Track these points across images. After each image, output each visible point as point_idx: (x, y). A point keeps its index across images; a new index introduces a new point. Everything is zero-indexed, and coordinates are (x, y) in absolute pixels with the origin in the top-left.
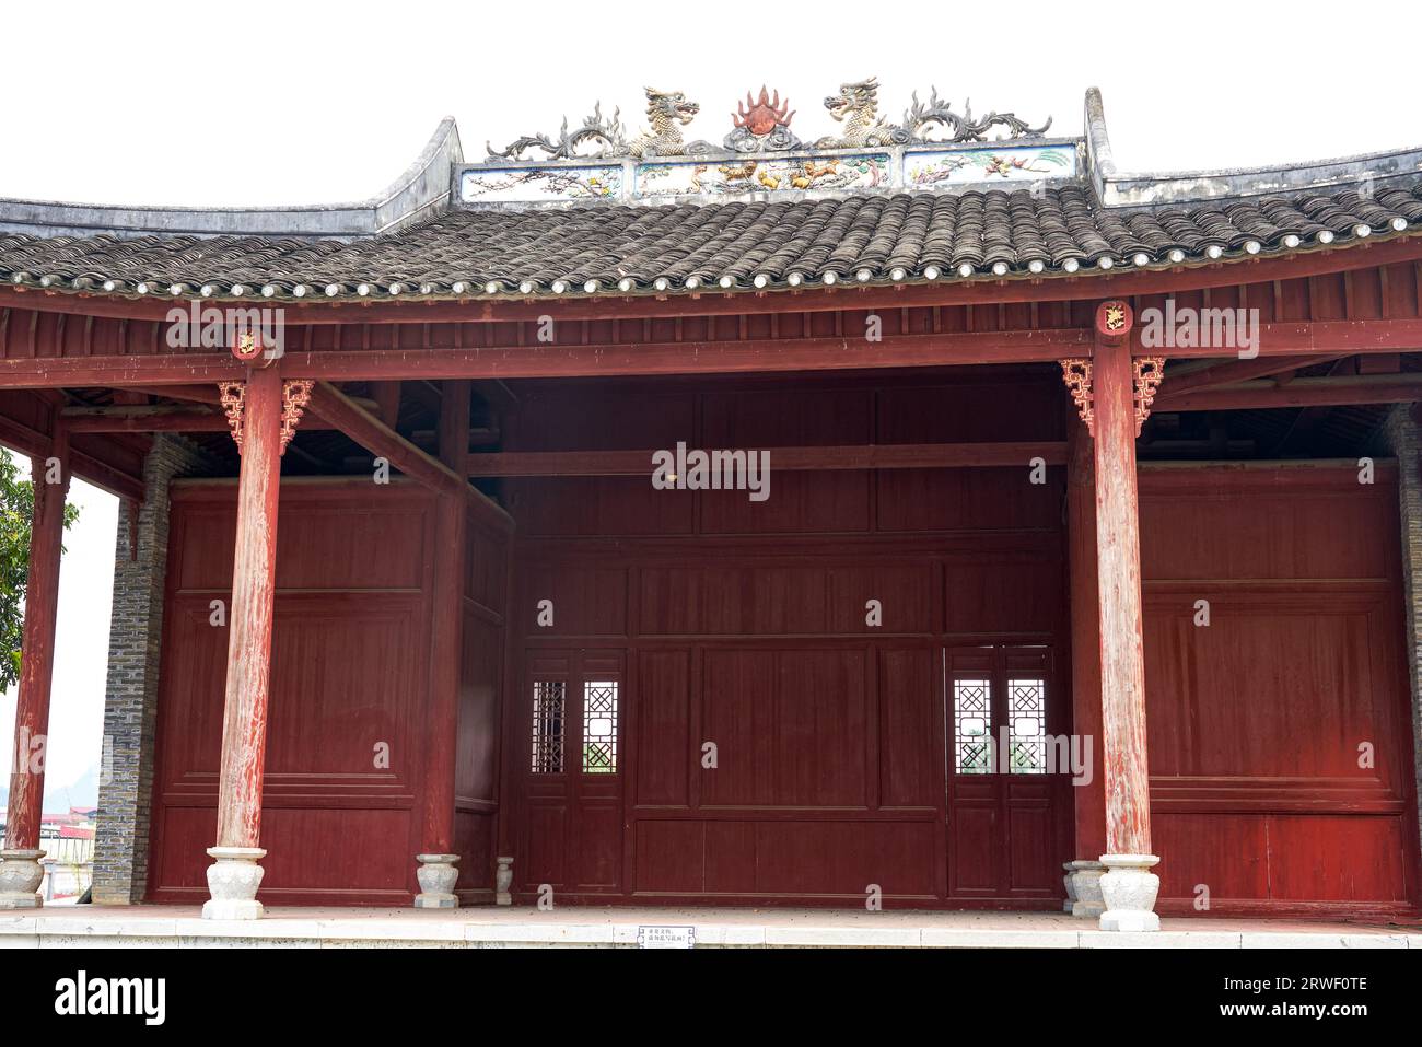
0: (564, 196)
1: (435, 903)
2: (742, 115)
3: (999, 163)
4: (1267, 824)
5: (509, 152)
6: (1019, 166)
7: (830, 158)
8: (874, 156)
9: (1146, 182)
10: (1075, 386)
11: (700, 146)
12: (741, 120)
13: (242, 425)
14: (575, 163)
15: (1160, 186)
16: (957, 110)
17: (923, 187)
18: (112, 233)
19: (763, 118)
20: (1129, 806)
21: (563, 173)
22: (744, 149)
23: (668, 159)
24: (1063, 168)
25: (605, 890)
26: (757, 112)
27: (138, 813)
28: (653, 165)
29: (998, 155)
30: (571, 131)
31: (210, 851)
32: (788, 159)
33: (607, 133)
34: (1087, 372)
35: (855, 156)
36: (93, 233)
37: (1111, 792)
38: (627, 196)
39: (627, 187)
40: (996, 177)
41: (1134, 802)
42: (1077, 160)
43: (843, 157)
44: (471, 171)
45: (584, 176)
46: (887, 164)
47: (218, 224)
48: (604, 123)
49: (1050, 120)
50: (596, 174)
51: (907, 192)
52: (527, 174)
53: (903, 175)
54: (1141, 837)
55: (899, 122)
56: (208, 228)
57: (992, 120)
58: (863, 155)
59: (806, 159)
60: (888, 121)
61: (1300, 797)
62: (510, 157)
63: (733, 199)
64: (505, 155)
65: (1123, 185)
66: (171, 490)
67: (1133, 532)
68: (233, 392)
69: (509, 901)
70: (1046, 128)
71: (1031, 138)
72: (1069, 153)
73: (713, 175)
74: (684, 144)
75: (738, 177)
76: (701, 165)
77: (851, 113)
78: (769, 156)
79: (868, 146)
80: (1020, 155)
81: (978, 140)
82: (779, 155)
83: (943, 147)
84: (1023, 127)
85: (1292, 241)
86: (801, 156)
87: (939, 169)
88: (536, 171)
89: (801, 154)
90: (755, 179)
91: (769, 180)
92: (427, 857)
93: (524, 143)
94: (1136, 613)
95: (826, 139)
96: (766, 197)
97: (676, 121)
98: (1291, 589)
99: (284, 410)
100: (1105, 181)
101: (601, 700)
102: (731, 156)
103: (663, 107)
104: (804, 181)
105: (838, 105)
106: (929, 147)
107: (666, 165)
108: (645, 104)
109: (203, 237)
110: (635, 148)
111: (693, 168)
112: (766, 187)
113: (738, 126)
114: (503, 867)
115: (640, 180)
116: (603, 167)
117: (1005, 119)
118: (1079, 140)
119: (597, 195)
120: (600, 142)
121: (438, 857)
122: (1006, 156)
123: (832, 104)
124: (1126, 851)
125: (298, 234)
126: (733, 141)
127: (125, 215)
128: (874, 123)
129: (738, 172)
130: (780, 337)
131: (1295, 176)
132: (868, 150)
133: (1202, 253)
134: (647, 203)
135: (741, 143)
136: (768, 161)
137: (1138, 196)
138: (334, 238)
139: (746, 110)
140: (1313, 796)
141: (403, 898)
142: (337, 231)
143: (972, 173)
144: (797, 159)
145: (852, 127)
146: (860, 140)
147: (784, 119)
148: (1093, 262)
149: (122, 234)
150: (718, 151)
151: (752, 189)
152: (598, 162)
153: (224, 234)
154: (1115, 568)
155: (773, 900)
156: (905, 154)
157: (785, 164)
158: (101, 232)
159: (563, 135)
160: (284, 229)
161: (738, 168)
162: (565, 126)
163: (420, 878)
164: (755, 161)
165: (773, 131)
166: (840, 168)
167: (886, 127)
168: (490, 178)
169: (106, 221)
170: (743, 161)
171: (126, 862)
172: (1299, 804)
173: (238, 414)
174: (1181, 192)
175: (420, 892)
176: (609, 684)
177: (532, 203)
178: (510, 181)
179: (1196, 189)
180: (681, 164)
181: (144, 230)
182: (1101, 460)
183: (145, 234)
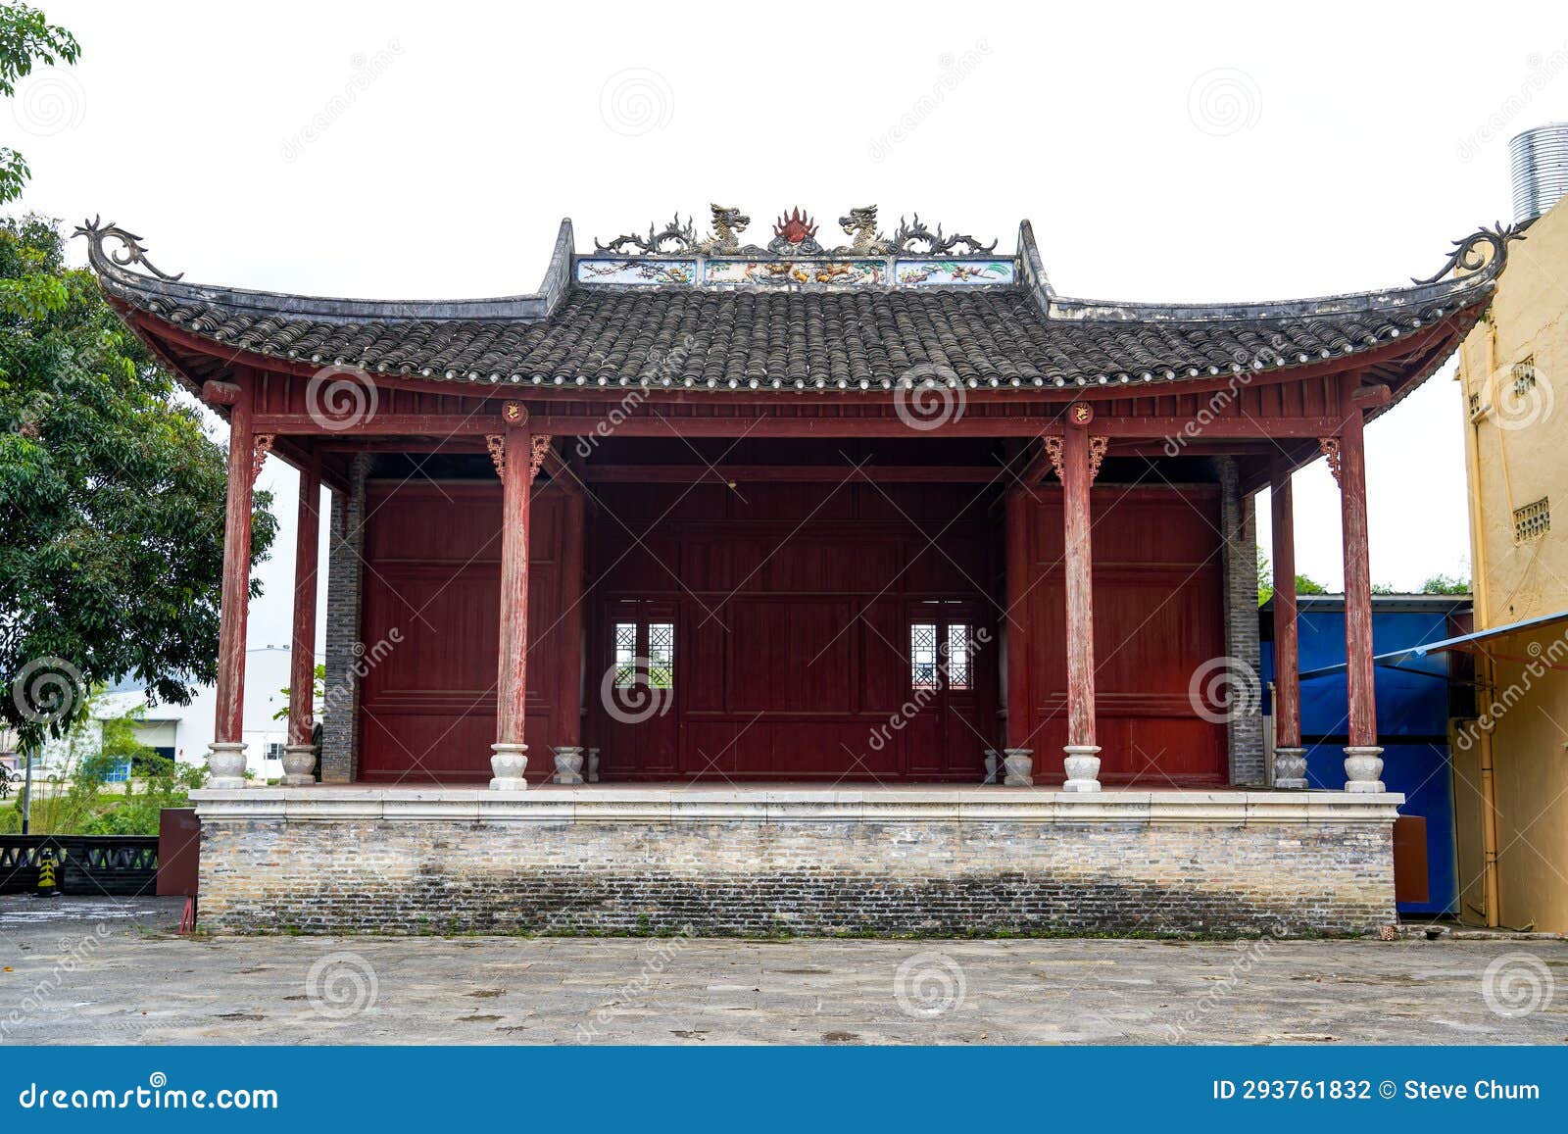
0: (653, 281)
1: (570, 781)
2: (780, 226)
3: (962, 271)
4: (1131, 725)
5: (612, 246)
6: (975, 274)
7: (844, 262)
8: (875, 262)
9: (1078, 305)
10: (1053, 453)
11: (752, 249)
12: (780, 231)
13: (504, 464)
14: (661, 257)
15: (1088, 310)
16: (932, 231)
17: (909, 286)
18: (382, 320)
19: (795, 230)
20: (1083, 716)
21: (653, 264)
22: (783, 253)
23: (729, 258)
24: (1005, 276)
25: (666, 771)
26: (792, 227)
27: (354, 719)
28: (718, 261)
29: (961, 265)
30: (656, 233)
31: (493, 746)
32: (814, 262)
33: (684, 236)
34: (1061, 445)
35: (861, 262)
36: (371, 320)
37: (1073, 708)
38: (699, 283)
39: (699, 276)
40: (959, 281)
41: (1086, 714)
42: (1014, 272)
43: (853, 262)
44: (585, 260)
45: (668, 267)
46: (884, 268)
47: (447, 312)
48: (681, 228)
49: (996, 242)
50: (677, 266)
51: (898, 288)
52: (625, 263)
53: (896, 276)
54: (1090, 735)
55: (892, 238)
56: (441, 315)
57: (956, 239)
58: (867, 261)
59: (827, 262)
60: (886, 236)
61: (1154, 706)
62: (612, 251)
63: (776, 289)
64: (609, 249)
65: (1063, 305)
66: (366, 486)
67: (1088, 547)
68: (496, 441)
69: (597, 779)
70: (994, 247)
71: (985, 255)
72: (1009, 267)
73: (760, 270)
74: (740, 246)
75: (778, 273)
76: (752, 263)
77: (857, 231)
78: (801, 258)
79: (871, 255)
80: (976, 266)
81: (947, 253)
82: (808, 258)
83: (925, 258)
84: (977, 245)
85: (1194, 373)
86: (825, 259)
87: (920, 273)
88: (632, 262)
89: (824, 258)
90: (791, 275)
91: (802, 276)
92: (563, 749)
93: (623, 240)
94: (1089, 599)
95: (841, 248)
96: (799, 288)
97: (733, 230)
98: (1151, 570)
99: (532, 455)
100: (1049, 302)
101: (661, 637)
102: (774, 257)
103: (726, 219)
104: (826, 278)
105: (848, 224)
106: (913, 257)
107: (727, 262)
108: (711, 216)
109: (439, 322)
110: (705, 248)
111: (746, 265)
112: (800, 281)
113: (778, 235)
114: (593, 755)
115: (709, 272)
116: (682, 261)
117: (967, 239)
118: (1016, 257)
119: (677, 281)
120: (678, 242)
121: (571, 749)
122: (967, 267)
123: (843, 222)
124: (1082, 743)
125: (498, 318)
126: (775, 247)
127: (390, 307)
128: (874, 237)
129: (778, 269)
130: (866, 416)
131: (1180, 313)
132: (871, 258)
133: (1139, 377)
134: (714, 289)
135: (781, 248)
136: (800, 262)
137: (1073, 314)
138: (521, 321)
139: (784, 224)
140: (1162, 706)
141: (544, 777)
142: (522, 315)
143: (943, 277)
144: (821, 262)
145: (859, 239)
146: (866, 251)
147: (811, 232)
148: (1072, 380)
149: (388, 320)
150: (764, 253)
151: (789, 282)
152: (678, 258)
153: (452, 320)
154: (1077, 570)
155: (785, 777)
156: (897, 262)
157: (812, 265)
158: (375, 320)
159: (652, 236)
160: (489, 315)
161: (779, 267)
162: (652, 230)
163: (557, 763)
164: (792, 262)
165: (804, 240)
166: (851, 269)
167: (882, 241)
168: (599, 266)
169: (378, 312)
170: (782, 262)
171: (346, 753)
172: (1153, 711)
173: (500, 456)
174: (1103, 315)
175: (557, 773)
176: (667, 626)
177: (631, 286)
178: (613, 269)
179: (1113, 314)
180: (738, 262)
181: (402, 317)
182: (1069, 501)
183: (403, 321)
